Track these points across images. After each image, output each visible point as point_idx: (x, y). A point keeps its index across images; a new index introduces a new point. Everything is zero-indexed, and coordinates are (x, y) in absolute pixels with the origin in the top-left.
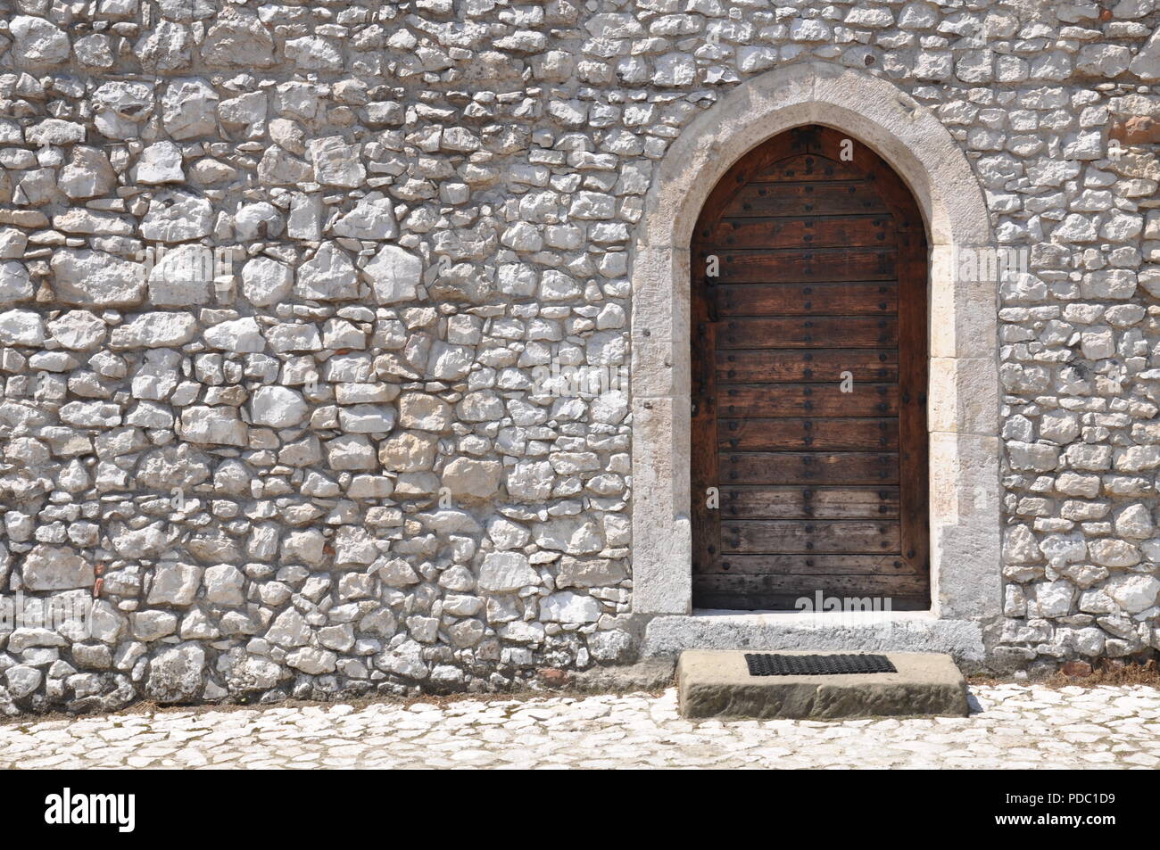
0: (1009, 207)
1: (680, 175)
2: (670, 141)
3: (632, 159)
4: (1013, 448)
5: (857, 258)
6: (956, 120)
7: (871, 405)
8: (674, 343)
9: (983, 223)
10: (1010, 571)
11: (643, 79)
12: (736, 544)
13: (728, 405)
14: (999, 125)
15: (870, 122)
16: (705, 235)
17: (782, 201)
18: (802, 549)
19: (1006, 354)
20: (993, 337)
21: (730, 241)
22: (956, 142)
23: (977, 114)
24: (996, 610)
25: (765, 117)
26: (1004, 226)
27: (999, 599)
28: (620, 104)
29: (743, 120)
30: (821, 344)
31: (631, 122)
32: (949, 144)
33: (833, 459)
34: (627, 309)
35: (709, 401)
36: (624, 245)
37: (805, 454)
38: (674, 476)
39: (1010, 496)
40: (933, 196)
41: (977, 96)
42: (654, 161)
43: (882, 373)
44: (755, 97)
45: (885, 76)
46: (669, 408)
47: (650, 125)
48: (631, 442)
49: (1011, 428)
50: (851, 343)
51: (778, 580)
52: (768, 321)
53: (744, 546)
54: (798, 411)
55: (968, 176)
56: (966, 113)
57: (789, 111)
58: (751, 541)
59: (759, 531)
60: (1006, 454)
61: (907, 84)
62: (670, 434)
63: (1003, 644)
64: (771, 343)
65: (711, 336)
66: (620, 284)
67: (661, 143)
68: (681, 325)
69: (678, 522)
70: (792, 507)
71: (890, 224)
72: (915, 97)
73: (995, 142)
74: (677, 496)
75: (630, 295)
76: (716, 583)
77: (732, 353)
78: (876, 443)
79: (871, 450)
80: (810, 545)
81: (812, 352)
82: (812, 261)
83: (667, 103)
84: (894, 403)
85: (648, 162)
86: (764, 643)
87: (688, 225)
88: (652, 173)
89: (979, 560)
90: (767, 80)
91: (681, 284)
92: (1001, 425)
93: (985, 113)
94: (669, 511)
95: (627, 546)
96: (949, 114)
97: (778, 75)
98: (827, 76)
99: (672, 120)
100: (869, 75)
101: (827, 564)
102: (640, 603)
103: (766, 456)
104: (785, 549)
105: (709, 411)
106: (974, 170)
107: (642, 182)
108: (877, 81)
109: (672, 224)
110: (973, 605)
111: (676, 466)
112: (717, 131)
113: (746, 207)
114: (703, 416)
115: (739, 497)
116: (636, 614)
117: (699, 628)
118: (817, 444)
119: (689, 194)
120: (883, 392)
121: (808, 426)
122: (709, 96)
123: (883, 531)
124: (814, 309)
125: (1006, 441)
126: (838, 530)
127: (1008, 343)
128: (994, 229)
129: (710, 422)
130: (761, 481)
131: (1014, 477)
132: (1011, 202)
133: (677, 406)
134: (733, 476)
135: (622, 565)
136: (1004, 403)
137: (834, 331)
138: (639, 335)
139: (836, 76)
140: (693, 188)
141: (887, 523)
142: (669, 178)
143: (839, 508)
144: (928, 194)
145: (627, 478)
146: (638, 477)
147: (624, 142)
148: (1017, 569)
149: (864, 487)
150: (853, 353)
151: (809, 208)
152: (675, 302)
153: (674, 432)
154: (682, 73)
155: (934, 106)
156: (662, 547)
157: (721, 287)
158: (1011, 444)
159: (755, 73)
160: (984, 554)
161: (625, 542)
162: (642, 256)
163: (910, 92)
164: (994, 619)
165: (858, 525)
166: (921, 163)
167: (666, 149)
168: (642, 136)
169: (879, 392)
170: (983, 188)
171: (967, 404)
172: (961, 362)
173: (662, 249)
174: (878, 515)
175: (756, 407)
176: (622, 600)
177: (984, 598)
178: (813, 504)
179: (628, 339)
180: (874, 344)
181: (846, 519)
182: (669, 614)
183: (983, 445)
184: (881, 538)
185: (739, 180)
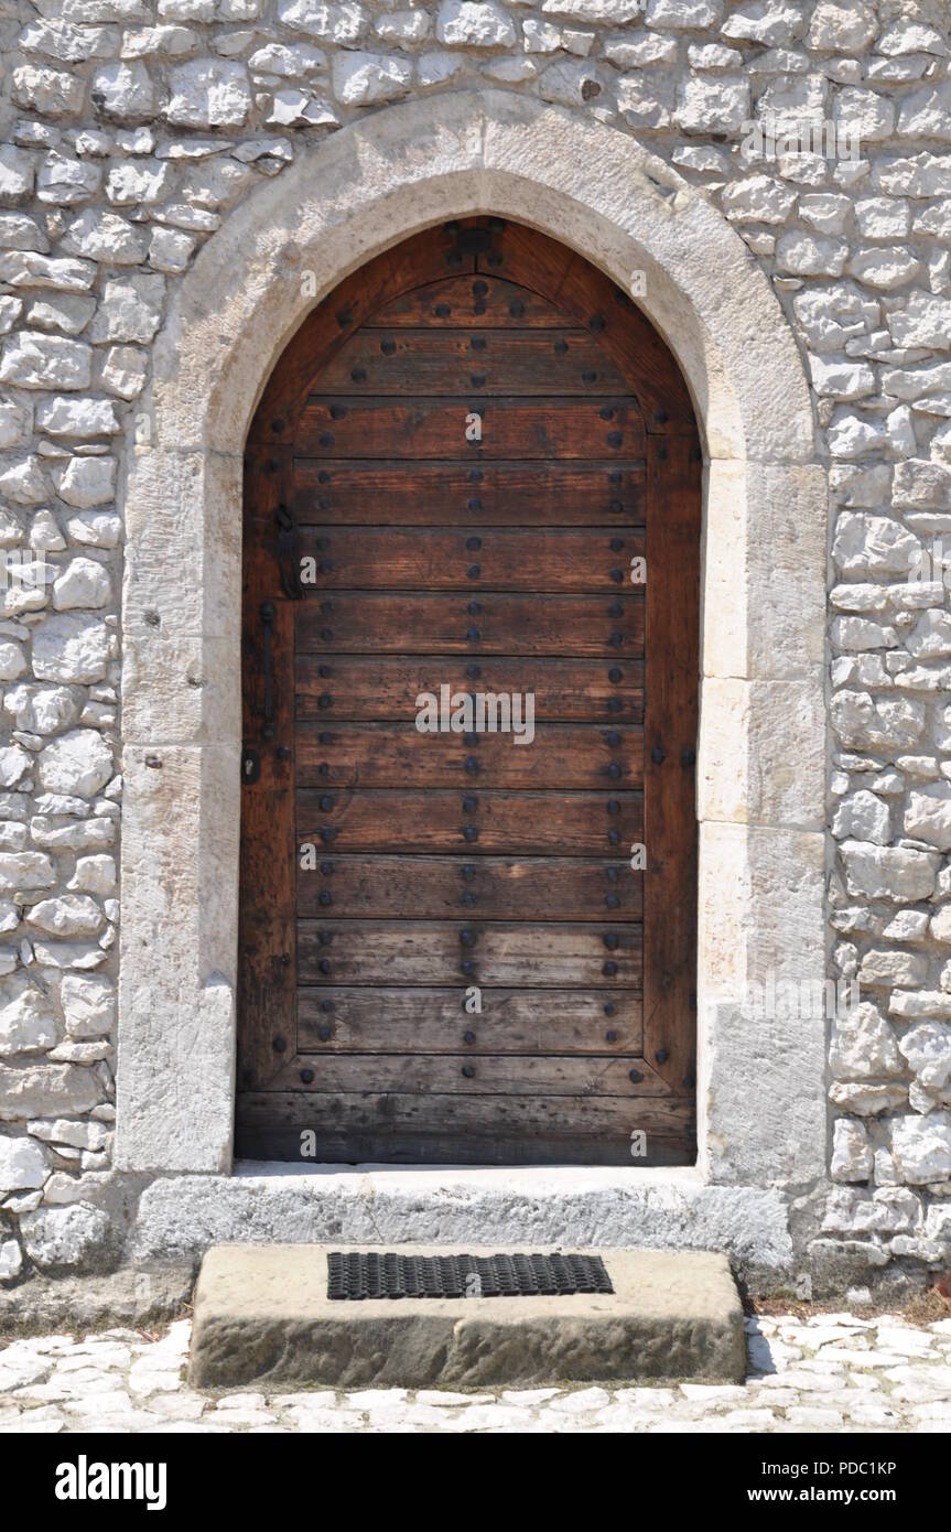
0: (852, 388)
1: (220, 306)
2: (202, 238)
3: (124, 271)
4: (852, 856)
5: (570, 480)
6: (756, 214)
7: (592, 767)
8: (206, 638)
9: (804, 421)
10: (843, 1093)
11: (146, 109)
12: (327, 1033)
13: (318, 762)
14: (837, 227)
15: (591, 214)
16: (276, 427)
17: (427, 367)
18: (455, 1043)
19: (842, 673)
20: (818, 641)
21: (325, 441)
22: (755, 258)
23: (795, 205)
24: (816, 1169)
25: (388, 196)
26: (842, 425)
27: (820, 1147)
28: (102, 159)
29: (345, 203)
30: (497, 647)
31: (122, 196)
32: (741, 263)
33: (517, 871)
34: (114, 570)
35: (280, 755)
36: (110, 443)
37: (465, 860)
38: (204, 901)
39: (845, 947)
40: (710, 363)
41: (796, 169)
42: (169, 277)
43: (614, 704)
44: (368, 154)
45: (619, 122)
46: (194, 766)
47: (159, 205)
48: (118, 832)
49: (849, 816)
50: (554, 647)
51: (406, 1103)
52: (398, 600)
53: (343, 1038)
54: (452, 775)
55: (775, 326)
56: (774, 203)
57: (436, 186)
58: (356, 1028)
59: (372, 1009)
60: (838, 866)
61: (662, 140)
62: (196, 818)
63: (827, 1234)
64: (402, 643)
65: (287, 626)
66: (101, 521)
67: (183, 241)
68: (221, 604)
69: (209, 991)
70: (438, 962)
71: (633, 416)
72: (677, 167)
73: (829, 258)
74: (208, 941)
75: (121, 543)
76: (286, 1110)
77: (326, 662)
78: (599, 841)
79: (589, 854)
80: (469, 1038)
81: (482, 663)
82: (484, 485)
83: (194, 161)
84: (635, 765)
85: (158, 279)
86: (370, 1231)
87: (238, 409)
88: (165, 301)
89: (785, 1071)
90: (392, 124)
91: (223, 523)
92: (830, 811)
93: (812, 202)
94: (191, 968)
95: (107, 1037)
96: (742, 202)
97: (414, 113)
98: (509, 119)
99: (204, 195)
100: (590, 119)
101: (500, 1074)
102: (127, 1150)
103: (388, 862)
104: (421, 1043)
105: (279, 773)
106: (788, 314)
107: (144, 318)
108: (604, 132)
109: (204, 405)
110: (770, 1157)
111: (208, 881)
112: (293, 221)
113: (358, 376)
114: (268, 783)
115: (336, 941)
116: (120, 1173)
117: (243, 1200)
118: (487, 840)
119: (238, 345)
120: (614, 742)
121: (470, 806)
122: (277, 151)
123: (609, 1011)
124: (486, 578)
125: (839, 841)
126: (524, 1008)
127: (847, 652)
128: (823, 430)
129: (281, 795)
130: (379, 910)
131: (854, 911)
132: (857, 378)
133: (210, 763)
134: (325, 901)
135: (96, 1076)
136: (837, 767)
137: (521, 622)
138: (138, 623)
139: (524, 119)
140: (246, 333)
141: (616, 995)
142: (199, 313)
143: (528, 965)
144: (700, 360)
145: (108, 904)
146: (131, 902)
147: (109, 236)
148: (855, 1088)
149: (574, 924)
150: (559, 665)
151: (477, 382)
152: (210, 560)
153: (203, 813)
154: (224, 101)
155: (714, 186)
156: (175, 1039)
157: (306, 531)
158: (848, 847)
159: (368, 107)
160: (795, 1059)
161: (101, 1030)
162: (145, 467)
163: (667, 156)
164: (811, 1186)
165: (563, 999)
166: (688, 299)
167: (194, 254)
168: (143, 226)
169: (607, 742)
170: (804, 350)
171: (768, 770)
172: (758, 688)
173: (184, 453)
174: (600, 979)
175: (371, 766)
176: (93, 1145)
177: (792, 1146)
178: (478, 958)
179: (115, 629)
180: (598, 648)
181: (540, 987)
182: (185, 1173)
183: (796, 848)
184: (605, 1025)
185: (342, 322)
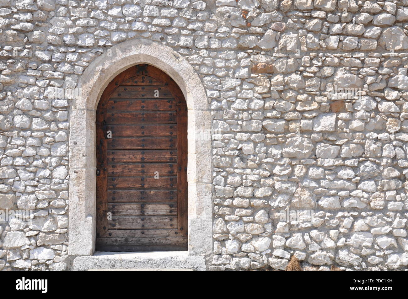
0: (215, 96)
1: (89, 81)
2: (85, 68)
3: (69, 75)
4: (217, 189)
5: (162, 115)
6: (195, 62)
7: (167, 171)
8: (86, 147)
9: (206, 102)
10: (216, 236)
11: (74, 43)
12: (114, 226)
13: (112, 171)
14: (211, 65)
15: (163, 62)
16: (103, 105)
17: (133, 93)
18: (140, 227)
19: (214, 152)
20: (210, 146)
21: (113, 108)
22: (195, 71)
23: (203, 60)
24: (211, 252)
25: (122, 59)
26: (213, 103)
27: (211, 247)
28: (65, 53)
29: (114, 61)
30: (148, 148)
31: (69, 60)
32: (193, 71)
33: (152, 192)
34: (68, 134)
35: (104, 170)
36: (67, 108)
37: (142, 190)
38: (86, 200)
39: (216, 207)
40: (187, 91)
41: (203, 53)
42: (78, 75)
43: (171, 159)
44: (118, 51)
45: (168, 44)
46: (84, 173)
47: (76, 61)
48: (69, 186)
49: (216, 181)
50: (159, 148)
51: (130, 239)
52: (128, 139)
53: (117, 226)
54: (139, 173)
55: (200, 84)
56: (199, 60)
57: (132, 57)
58: (120, 224)
59: (123, 220)
60: (214, 191)
61: (176, 48)
62: (84, 183)
63: (213, 265)
64: (128, 147)
65: (105, 144)
66: (65, 124)
67: (81, 68)
68: (90, 140)
69: (87, 218)
70: (136, 211)
71: (174, 102)
72: (179, 53)
73: (210, 71)
74: (87, 208)
75: (69, 128)
76: (106, 241)
77: (113, 151)
78: (169, 186)
79: (167, 189)
80: (143, 226)
81: (145, 151)
82: (145, 116)
83: (84, 53)
84: (175, 171)
85: (76, 76)
86: (121, 266)
87: (93, 101)
88: (78, 80)
89: (204, 232)
90: (123, 45)
91: (90, 124)
92: (213, 180)
93: (206, 60)
94: (84, 214)
95: (67, 228)
96: (192, 60)
97: (127, 43)
98: (146, 44)
99: (85, 59)
100: (162, 44)
101: (149, 233)
102: (71, 251)
103: (126, 191)
104: (133, 227)
105: (104, 174)
106: (202, 81)
107: (74, 84)
108: (165, 46)
109: (86, 100)
110: (202, 250)
111: (87, 196)
112: (104, 64)
113: (119, 95)
114: (102, 176)
115: (116, 207)
116: (69, 256)
117: (95, 261)
118: (146, 186)
119: (93, 88)
120: (171, 166)
121: (143, 180)
122: (100, 51)
123: (171, 220)
124: (145, 134)
125: (214, 186)
126: (154, 220)
127: (216, 148)
128: (210, 104)
129: (105, 178)
130: (124, 201)
131: (218, 200)
132: (216, 94)
133: (88, 172)
134: (114, 199)
135: (64, 236)
136: (214, 171)
137: (153, 143)
138: (72, 144)
139: (149, 44)
140: (94, 86)
141: (172, 217)
142: (85, 82)
143: (155, 211)
144: (185, 90)
145: (67, 201)
146: (72, 200)
147: (66, 68)
148: (218, 235)
149: (163, 203)
150: (160, 151)
151: (143, 96)
152: (87, 131)
153: (86, 182)
154: (89, 41)
155: (187, 57)
156: (80, 228)
157: (109, 125)
158: (216, 187)
159: (118, 42)
160: (206, 230)
161: (65, 226)
162: (74, 112)
163: (178, 51)
164: (210, 255)
165: (162, 218)
166: (182, 78)
167: (84, 71)
168: (73, 66)
169: (170, 166)
170: (205, 89)
171: (200, 171)
172: (198, 155)
173: (82, 110)
174: (169, 214)
175: (123, 172)
176: (64, 250)
177: (206, 247)
178: (145, 210)
179: (68, 145)
180: (168, 148)
181: (157, 215)
182: (83, 255)
183: (206, 187)
184: (170, 223)
185: (116, 84)
